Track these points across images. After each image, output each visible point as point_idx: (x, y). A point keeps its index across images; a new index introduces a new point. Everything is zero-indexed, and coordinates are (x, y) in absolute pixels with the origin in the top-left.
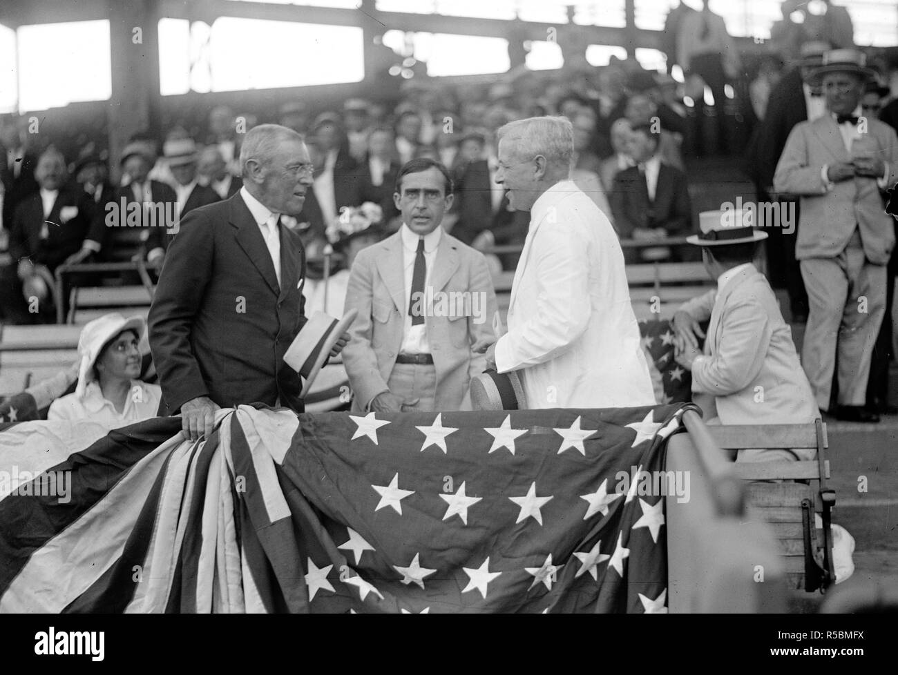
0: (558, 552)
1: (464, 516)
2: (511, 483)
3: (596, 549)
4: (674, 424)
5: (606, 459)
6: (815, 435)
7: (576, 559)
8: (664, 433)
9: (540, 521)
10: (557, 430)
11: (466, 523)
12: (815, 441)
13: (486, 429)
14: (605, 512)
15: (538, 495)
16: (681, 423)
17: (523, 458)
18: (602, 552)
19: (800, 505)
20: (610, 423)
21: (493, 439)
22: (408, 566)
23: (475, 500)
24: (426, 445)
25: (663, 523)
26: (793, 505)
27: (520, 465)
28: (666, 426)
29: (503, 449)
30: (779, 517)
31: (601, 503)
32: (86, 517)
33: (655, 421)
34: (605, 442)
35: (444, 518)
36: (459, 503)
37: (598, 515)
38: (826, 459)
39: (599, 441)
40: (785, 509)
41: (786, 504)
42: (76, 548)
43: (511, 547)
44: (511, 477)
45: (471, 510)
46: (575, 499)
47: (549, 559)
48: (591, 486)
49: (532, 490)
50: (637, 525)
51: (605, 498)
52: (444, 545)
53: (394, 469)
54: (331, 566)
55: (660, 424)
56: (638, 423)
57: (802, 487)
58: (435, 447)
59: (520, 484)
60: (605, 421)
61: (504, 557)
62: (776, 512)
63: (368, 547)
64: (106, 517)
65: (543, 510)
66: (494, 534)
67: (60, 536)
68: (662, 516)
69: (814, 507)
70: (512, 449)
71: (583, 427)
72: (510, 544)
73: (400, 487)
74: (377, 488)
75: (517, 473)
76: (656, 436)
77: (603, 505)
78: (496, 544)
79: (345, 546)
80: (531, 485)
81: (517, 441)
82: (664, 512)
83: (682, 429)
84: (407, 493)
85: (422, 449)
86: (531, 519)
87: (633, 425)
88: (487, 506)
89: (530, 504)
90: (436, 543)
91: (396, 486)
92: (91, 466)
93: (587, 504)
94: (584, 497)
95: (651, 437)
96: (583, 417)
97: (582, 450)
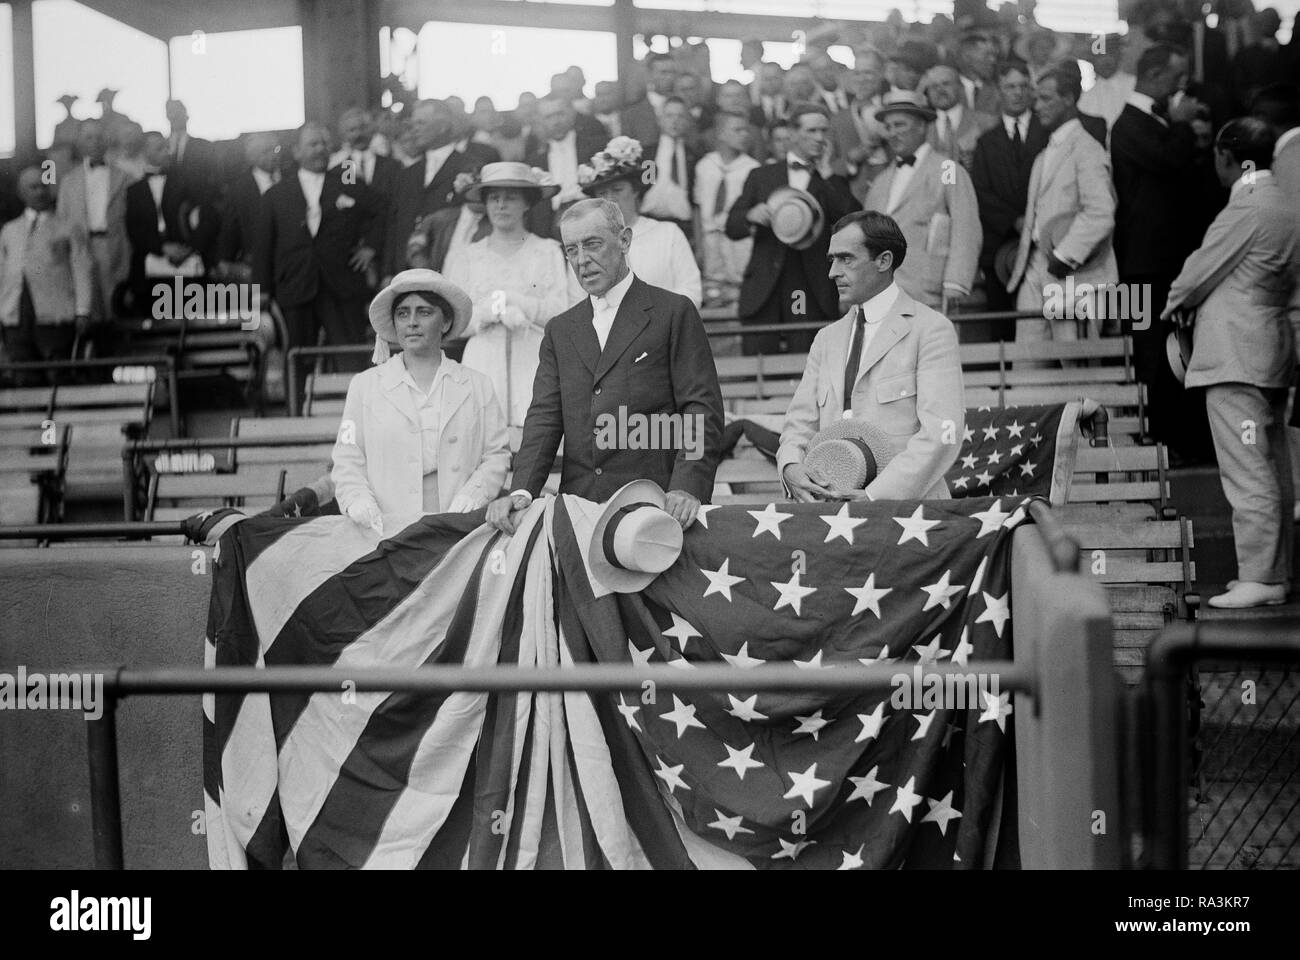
0: (895, 644)
1: (797, 607)
2: (848, 574)
3: (936, 642)
4: (1020, 514)
5: (949, 550)
6: (1179, 534)
7: (915, 652)
8: (1010, 523)
9: (878, 614)
10: (897, 519)
11: (798, 613)
12: (1179, 540)
13: (822, 517)
14: (947, 605)
15: (877, 586)
16: (1028, 513)
17: (862, 548)
18: (943, 646)
19: (1161, 609)
20: (954, 512)
21: (829, 527)
22: (736, 654)
23: (809, 590)
24: (758, 531)
25: (1008, 617)
26: (1153, 610)
27: (858, 555)
28: (1011, 516)
29: (841, 539)
30: (1138, 624)
31: (942, 594)
32: (399, 609)
33: (1003, 511)
34: (949, 533)
35: (776, 608)
36: (792, 593)
37: (939, 607)
38: (1191, 560)
39: (942, 532)
40: (1146, 614)
41: (1146, 609)
42: (387, 645)
43: (846, 640)
44: (847, 568)
45: (805, 600)
46: (915, 590)
47: (885, 651)
48: (933, 577)
49: (871, 580)
50: (981, 619)
51: (946, 589)
52: (775, 636)
53: (725, 554)
54: (653, 649)
55: (1007, 514)
56: (984, 513)
57: (1164, 591)
58: (768, 533)
59: (858, 575)
60: (948, 511)
61: (839, 650)
62: (1134, 618)
63: (695, 633)
64: (418, 610)
65: (882, 603)
66: (828, 626)
67: (371, 631)
68: (1007, 611)
69: (1177, 611)
70: (850, 539)
71: (926, 517)
72: (845, 636)
73: (730, 573)
74: (706, 573)
75: (855, 563)
76: (1003, 527)
77: (944, 596)
78: (829, 637)
79: (669, 632)
80: (868, 576)
81: (856, 530)
82: (1010, 605)
83: (1029, 520)
84: (737, 580)
85: (754, 535)
86: (868, 612)
87: (978, 515)
88: (821, 597)
89: (867, 596)
90: (764, 632)
91: (726, 572)
92: (401, 552)
93: (928, 595)
94: (924, 589)
95: (997, 528)
96: (926, 506)
97: (924, 540)
